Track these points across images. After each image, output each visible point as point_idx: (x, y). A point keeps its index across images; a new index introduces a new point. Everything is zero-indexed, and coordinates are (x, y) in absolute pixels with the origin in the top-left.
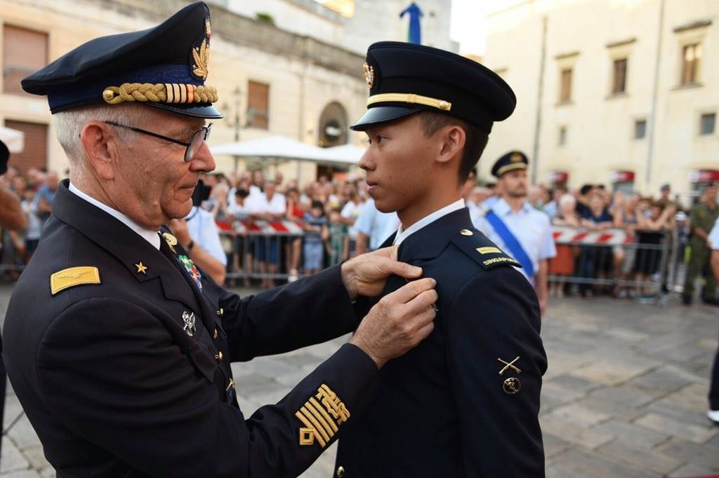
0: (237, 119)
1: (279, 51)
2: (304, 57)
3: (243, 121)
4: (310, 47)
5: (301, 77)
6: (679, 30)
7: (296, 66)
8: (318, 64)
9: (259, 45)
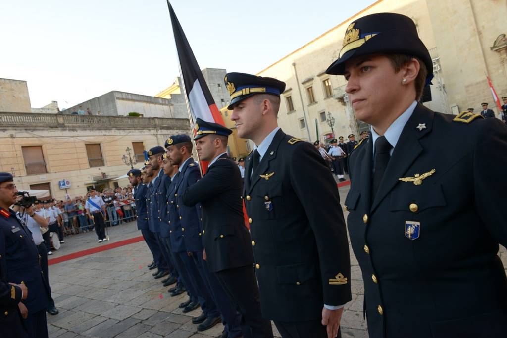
0: (131, 161)
1: (143, 128)
2: (155, 127)
3: (134, 161)
4: (157, 121)
5: (156, 135)
6: (304, 83)
7: (153, 132)
8: (162, 128)
9: (134, 127)
